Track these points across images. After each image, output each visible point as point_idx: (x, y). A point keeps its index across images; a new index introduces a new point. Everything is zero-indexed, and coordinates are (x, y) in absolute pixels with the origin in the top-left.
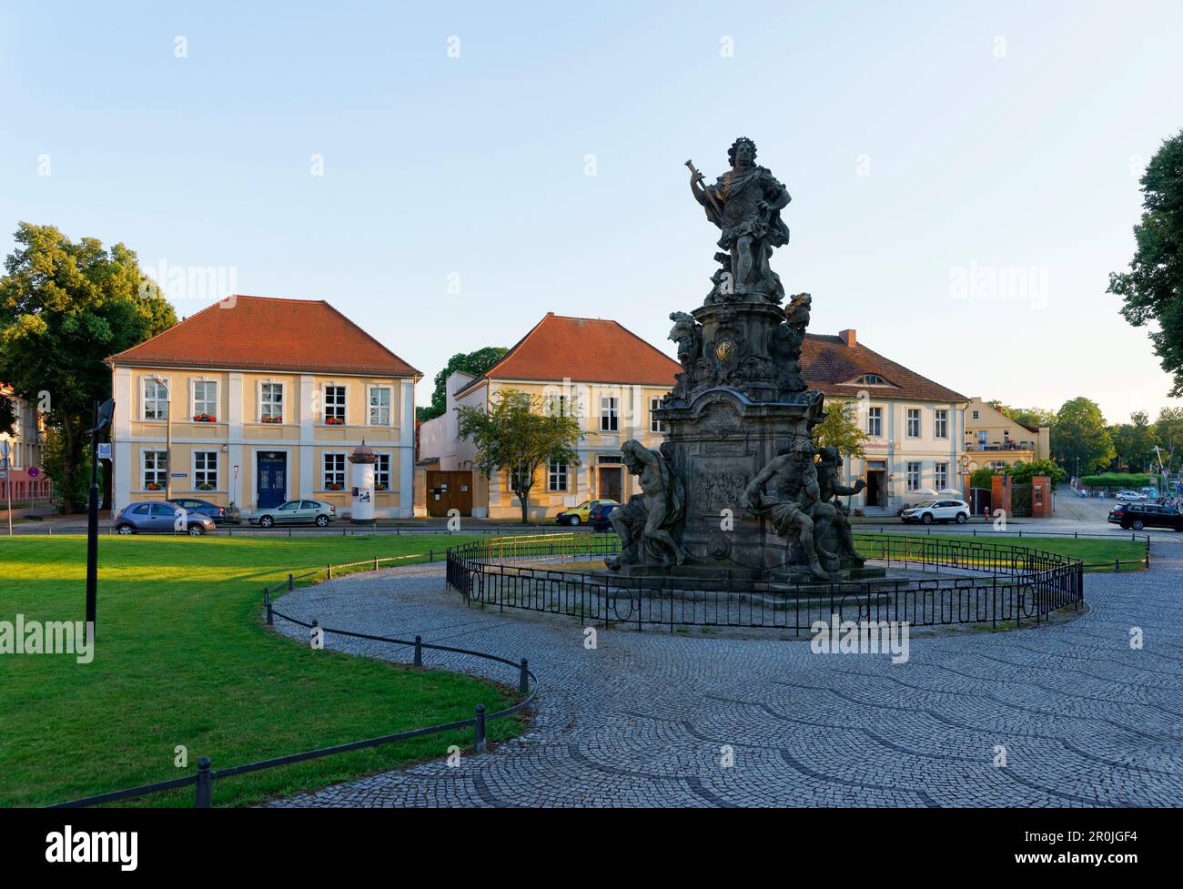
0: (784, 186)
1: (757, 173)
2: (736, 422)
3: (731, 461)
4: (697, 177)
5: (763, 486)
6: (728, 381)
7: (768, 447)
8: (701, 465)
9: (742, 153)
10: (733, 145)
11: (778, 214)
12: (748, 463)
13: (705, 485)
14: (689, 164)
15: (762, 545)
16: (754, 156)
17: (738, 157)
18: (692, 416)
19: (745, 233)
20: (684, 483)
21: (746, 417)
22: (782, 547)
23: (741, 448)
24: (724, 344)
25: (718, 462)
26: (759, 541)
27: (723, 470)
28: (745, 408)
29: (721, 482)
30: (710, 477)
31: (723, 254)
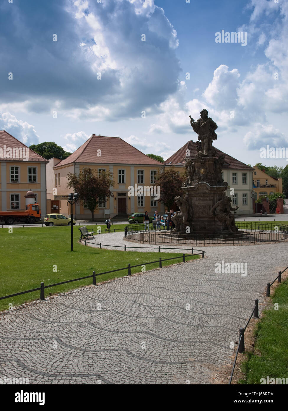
0: (216, 123)
1: (209, 120)
2: (207, 191)
3: (206, 202)
4: (192, 120)
5: (215, 209)
6: (203, 180)
7: (215, 199)
8: (197, 203)
9: (204, 113)
10: (202, 111)
11: (214, 131)
12: (210, 203)
13: (198, 209)
14: (190, 117)
15: (215, 225)
16: (208, 115)
17: (203, 115)
18: (195, 190)
19: (206, 137)
20: (192, 208)
21: (209, 190)
22: (221, 225)
23: (208, 199)
24: (203, 169)
25: (201, 202)
26: (214, 224)
27: (203, 204)
28: (210, 188)
29: (203, 208)
30: (199, 206)
31: (199, 142)
